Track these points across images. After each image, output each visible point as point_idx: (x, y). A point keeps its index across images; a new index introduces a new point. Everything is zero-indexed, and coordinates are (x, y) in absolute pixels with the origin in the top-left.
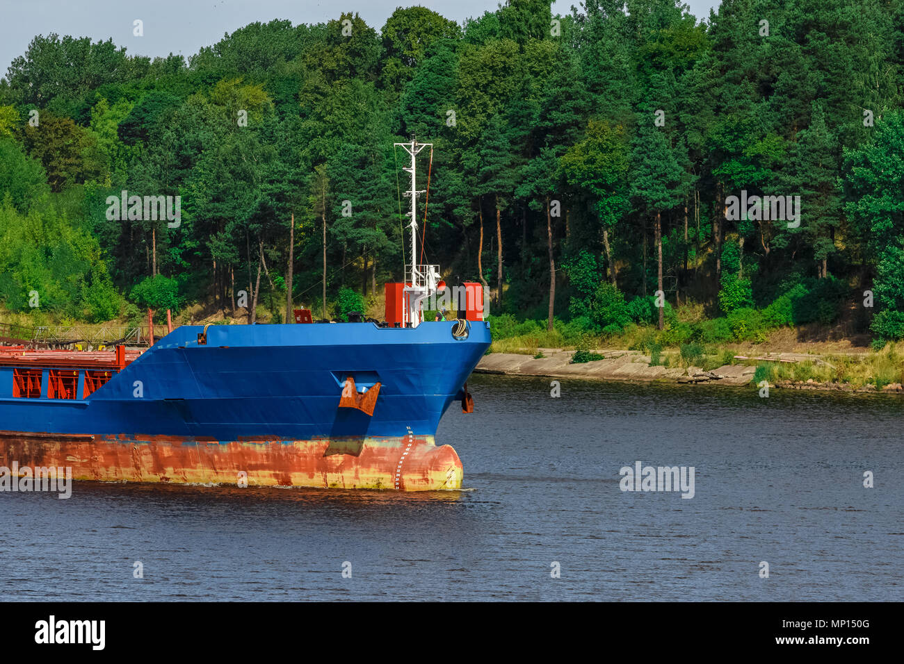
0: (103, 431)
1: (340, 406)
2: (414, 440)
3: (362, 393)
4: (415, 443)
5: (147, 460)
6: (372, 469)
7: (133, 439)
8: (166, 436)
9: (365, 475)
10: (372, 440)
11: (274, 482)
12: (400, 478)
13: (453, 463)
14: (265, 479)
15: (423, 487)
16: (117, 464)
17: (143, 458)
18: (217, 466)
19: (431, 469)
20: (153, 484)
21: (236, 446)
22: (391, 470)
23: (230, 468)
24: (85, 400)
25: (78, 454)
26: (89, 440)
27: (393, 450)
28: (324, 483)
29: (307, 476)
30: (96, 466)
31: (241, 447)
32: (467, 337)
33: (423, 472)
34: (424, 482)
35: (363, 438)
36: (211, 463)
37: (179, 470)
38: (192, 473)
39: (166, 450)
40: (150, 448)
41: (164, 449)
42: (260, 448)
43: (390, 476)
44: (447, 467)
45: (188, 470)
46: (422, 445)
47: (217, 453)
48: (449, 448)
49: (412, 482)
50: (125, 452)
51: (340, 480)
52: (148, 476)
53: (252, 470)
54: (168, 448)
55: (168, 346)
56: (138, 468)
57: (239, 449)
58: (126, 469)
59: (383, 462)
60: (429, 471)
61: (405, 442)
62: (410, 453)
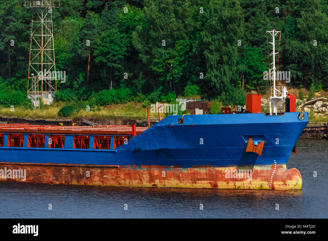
0: (124, 164)
1: (246, 151)
2: (277, 166)
3: (256, 145)
4: (278, 168)
5: (146, 177)
6: (258, 180)
7: (139, 167)
8: (156, 166)
9: (254, 183)
10: (257, 166)
11: (209, 186)
12: (272, 183)
13: (298, 176)
14: (205, 184)
15: (284, 188)
16: (130, 179)
17: (144, 176)
18: (181, 179)
19: (288, 179)
20: (149, 187)
21: (191, 170)
22: (267, 180)
23: (188, 180)
24: (114, 150)
25: (110, 174)
26: (117, 168)
27: (267, 171)
28: (234, 186)
29: (226, 183)
30: (119, 180)
31: (193, 170)
32: (304, 119)
33: (284, 181)
34: (285, 185)
35: (253, 166)
36: (178, 178)
37: (162, 181)
38: (168, 182)
39: (156, 172)
40: (148, 171)
41: (155, 171)
42: (203, 171)
43: (267, 183)
44: (296, 178)
45: (166, 181)
46: (281, 168)
47: (181, 173)
48: (295, 170)
49: (278, 185)
50: (135, 173)
51: (242, 185)
52: (146, 184)
53: (198, 181)
54: (157, 171)
55: (163, 125)
56: (141, 180)
57: (192, 171)
58: (135, 181)
59: (263, 176)
60: (287, 180)
61: (273, 167)
62: (276, 172)
